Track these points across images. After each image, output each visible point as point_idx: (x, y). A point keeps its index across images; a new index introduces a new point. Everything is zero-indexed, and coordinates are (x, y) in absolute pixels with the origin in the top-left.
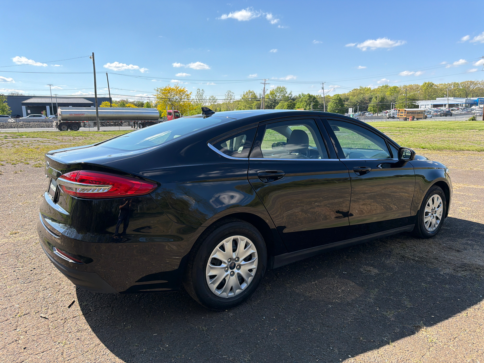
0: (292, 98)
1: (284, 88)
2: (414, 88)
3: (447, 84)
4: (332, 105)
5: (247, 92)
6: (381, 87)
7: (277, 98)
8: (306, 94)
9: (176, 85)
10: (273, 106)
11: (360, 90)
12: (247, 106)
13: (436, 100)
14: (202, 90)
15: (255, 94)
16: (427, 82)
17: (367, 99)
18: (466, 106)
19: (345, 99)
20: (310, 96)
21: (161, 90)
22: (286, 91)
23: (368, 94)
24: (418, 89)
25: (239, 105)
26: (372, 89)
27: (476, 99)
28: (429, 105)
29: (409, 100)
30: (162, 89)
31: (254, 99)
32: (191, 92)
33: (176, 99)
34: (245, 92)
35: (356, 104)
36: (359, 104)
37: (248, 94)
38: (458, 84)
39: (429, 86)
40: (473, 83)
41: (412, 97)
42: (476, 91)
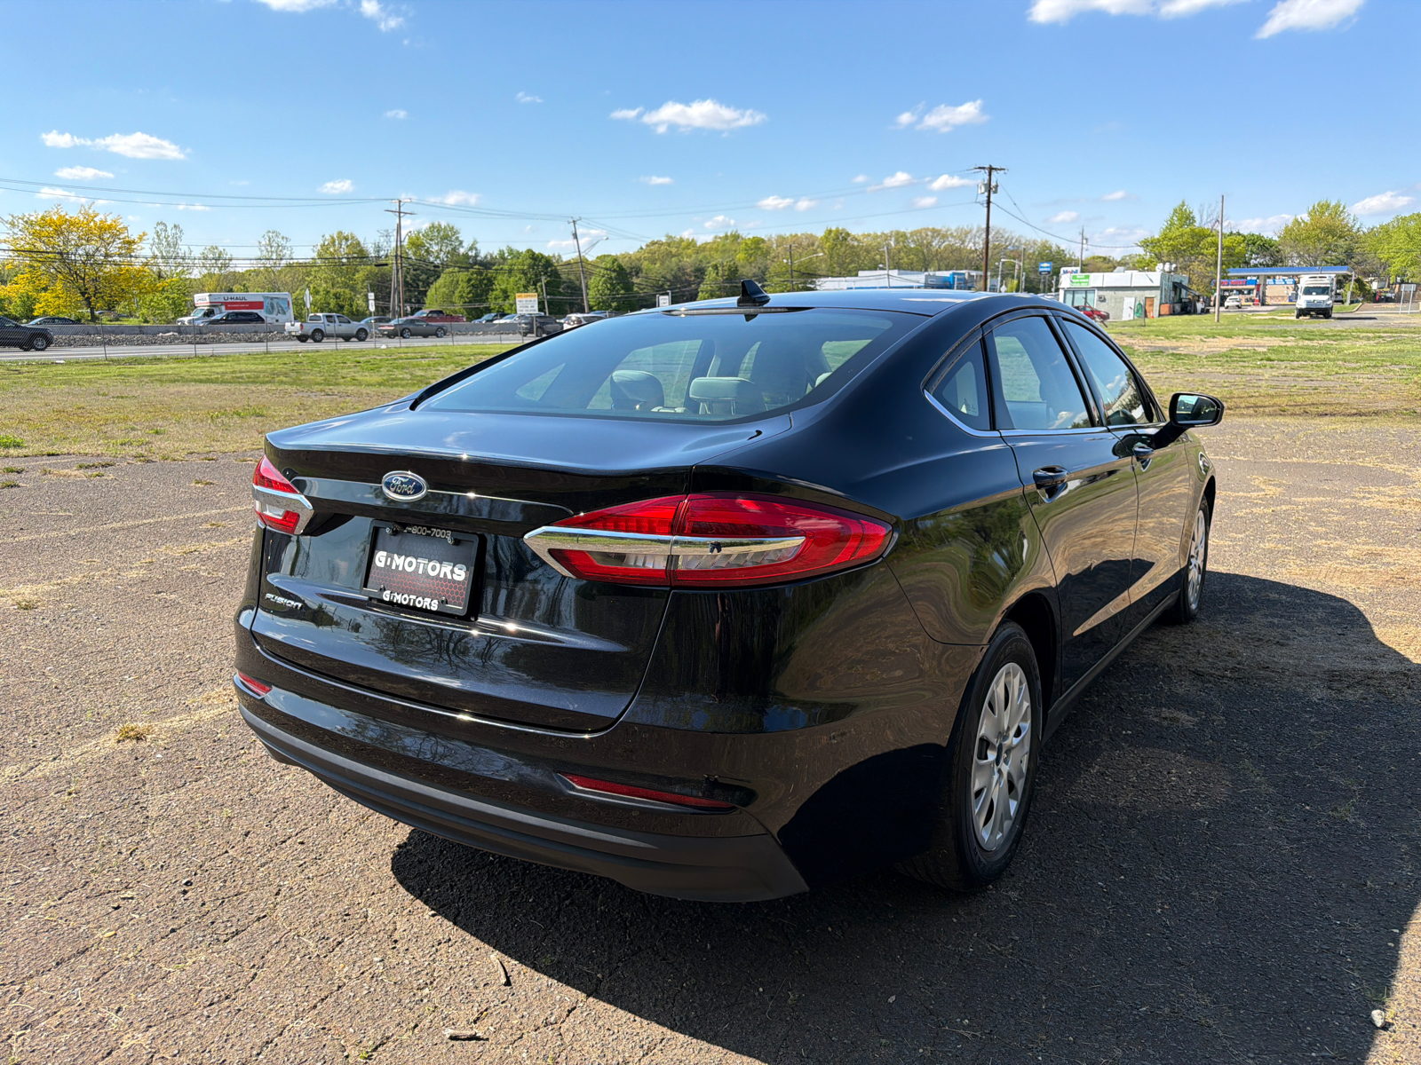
0: (479, 258)
1: (453, 228)
2: (805, 243)
3: (879, 234)
4: (600, 288)
5: (333, 238)
6: (720, 238)
7: (432, 259)
8: (522, 248)
9: (87, 207)
10: (423, 282)
11: (669, 245)
12: (338, 282)
13: (857, 275)
14: (175, 226)
15: (359, 244)
16: (834, 229)
17: (688, 270)
19: (632, 268)
20: (535, 258)
21: (26, 222)
22: (460, 239)
23: (691, 256)
24: (815, 248)
25: (311, 277)
26: (699, 244)
27: (948, 273)
29: (798, 277)
30: (32, 218)
31: (358, 260)
32: (145, 234)
33: (87, 254)
34: (328, 237)
35: (662, 286)
36: (668, 284)
37: (337, 243)
38: (904, 235)
39: (839, 239)
40: (939, 234)
41: (806, 268)
42: (945, 255)
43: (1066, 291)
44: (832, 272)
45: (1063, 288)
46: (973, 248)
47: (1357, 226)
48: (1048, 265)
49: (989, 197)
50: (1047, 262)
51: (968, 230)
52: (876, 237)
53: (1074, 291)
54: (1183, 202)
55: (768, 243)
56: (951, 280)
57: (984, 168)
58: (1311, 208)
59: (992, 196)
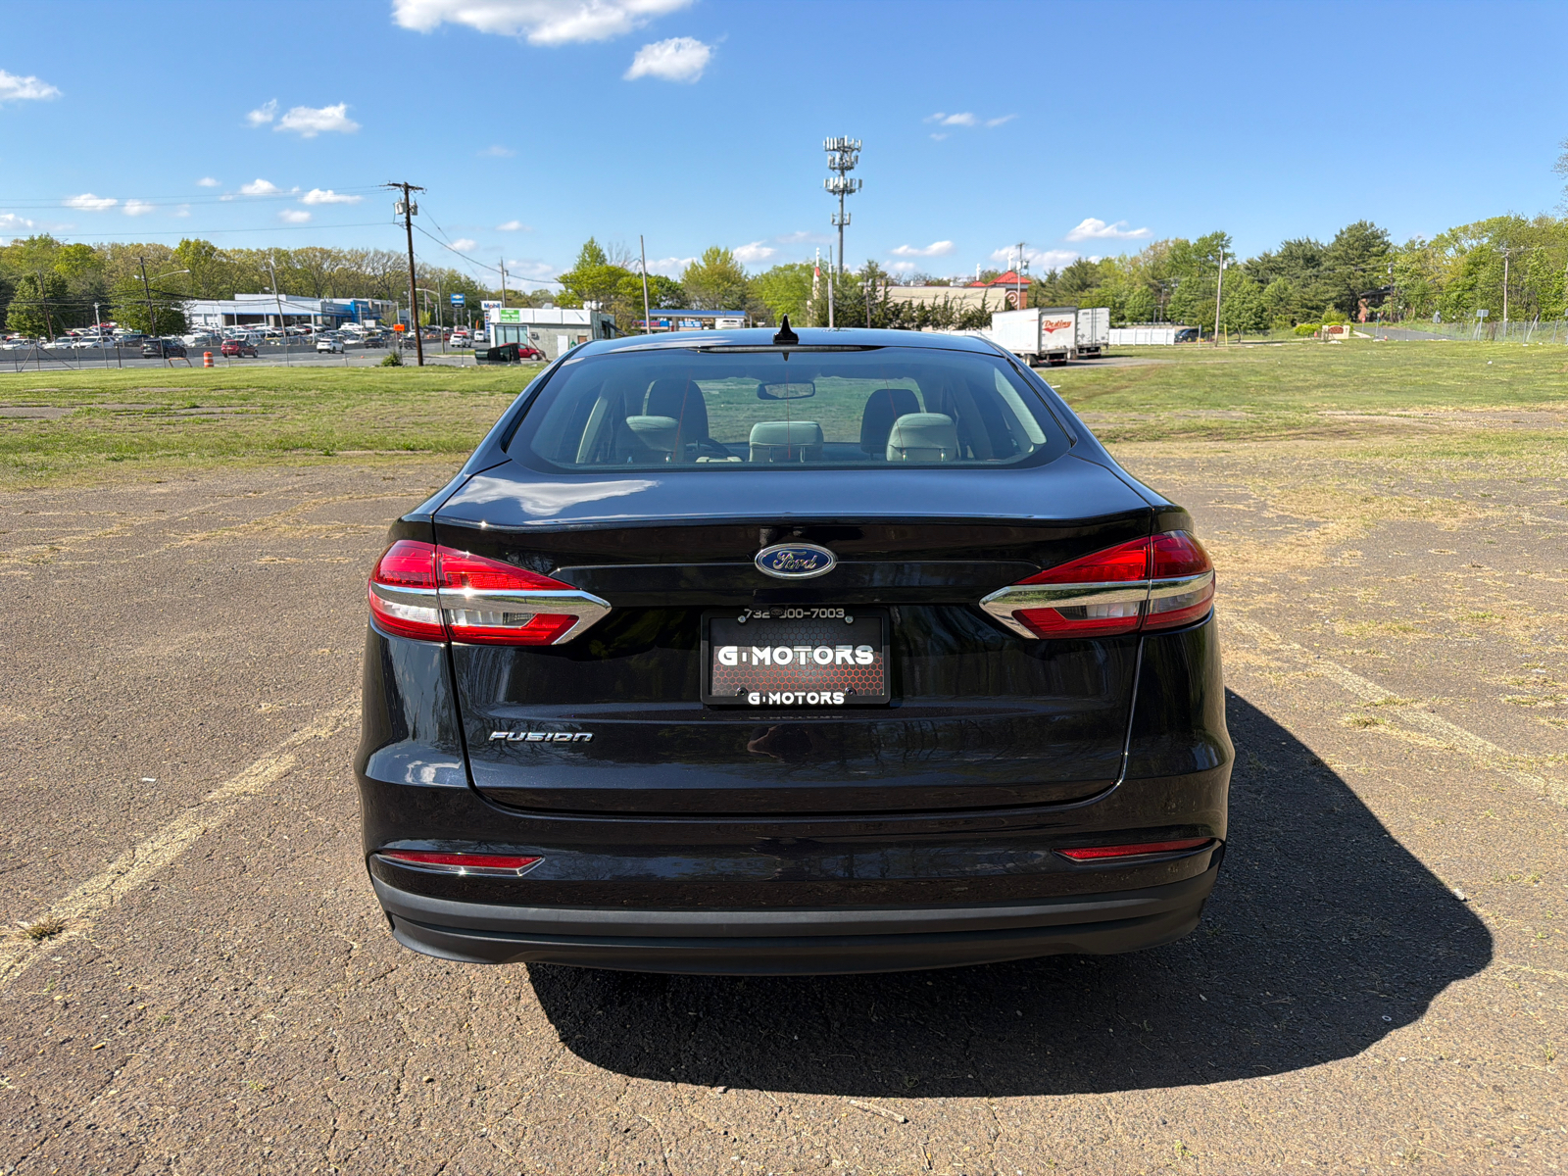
2: (154, 256)
3: (254, 250)
13: (233, 299)
16: (192, 240)
18: (324, 323)
24: (170, 262)
27: (347, 302)
28: (216, 315)
29: (157, 298)
38: (286, 254)
39: (201, 253)
40: (330, 256)
41: (164, 287)
42: (340, 280)
43: (497, 326)
44: (197, 294)
45: (493, 324)
46: (372, 274)
47: (744, 273)
48: (461, 297)
49: (408, 218)
50: (457, 293)
51: (364, 253)
52: (250, 254)
53: (504, 326)
54: (592, 239)
55: (100, 253)
56: (353, 310)
57: (399, 185)
58: (705, 253)
59: (412, 217)
